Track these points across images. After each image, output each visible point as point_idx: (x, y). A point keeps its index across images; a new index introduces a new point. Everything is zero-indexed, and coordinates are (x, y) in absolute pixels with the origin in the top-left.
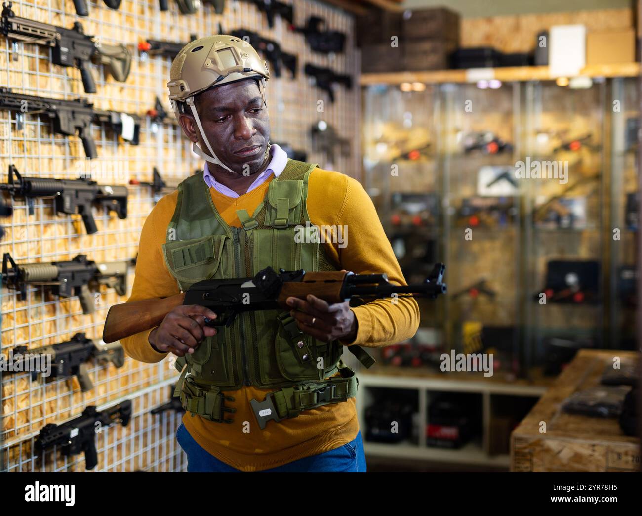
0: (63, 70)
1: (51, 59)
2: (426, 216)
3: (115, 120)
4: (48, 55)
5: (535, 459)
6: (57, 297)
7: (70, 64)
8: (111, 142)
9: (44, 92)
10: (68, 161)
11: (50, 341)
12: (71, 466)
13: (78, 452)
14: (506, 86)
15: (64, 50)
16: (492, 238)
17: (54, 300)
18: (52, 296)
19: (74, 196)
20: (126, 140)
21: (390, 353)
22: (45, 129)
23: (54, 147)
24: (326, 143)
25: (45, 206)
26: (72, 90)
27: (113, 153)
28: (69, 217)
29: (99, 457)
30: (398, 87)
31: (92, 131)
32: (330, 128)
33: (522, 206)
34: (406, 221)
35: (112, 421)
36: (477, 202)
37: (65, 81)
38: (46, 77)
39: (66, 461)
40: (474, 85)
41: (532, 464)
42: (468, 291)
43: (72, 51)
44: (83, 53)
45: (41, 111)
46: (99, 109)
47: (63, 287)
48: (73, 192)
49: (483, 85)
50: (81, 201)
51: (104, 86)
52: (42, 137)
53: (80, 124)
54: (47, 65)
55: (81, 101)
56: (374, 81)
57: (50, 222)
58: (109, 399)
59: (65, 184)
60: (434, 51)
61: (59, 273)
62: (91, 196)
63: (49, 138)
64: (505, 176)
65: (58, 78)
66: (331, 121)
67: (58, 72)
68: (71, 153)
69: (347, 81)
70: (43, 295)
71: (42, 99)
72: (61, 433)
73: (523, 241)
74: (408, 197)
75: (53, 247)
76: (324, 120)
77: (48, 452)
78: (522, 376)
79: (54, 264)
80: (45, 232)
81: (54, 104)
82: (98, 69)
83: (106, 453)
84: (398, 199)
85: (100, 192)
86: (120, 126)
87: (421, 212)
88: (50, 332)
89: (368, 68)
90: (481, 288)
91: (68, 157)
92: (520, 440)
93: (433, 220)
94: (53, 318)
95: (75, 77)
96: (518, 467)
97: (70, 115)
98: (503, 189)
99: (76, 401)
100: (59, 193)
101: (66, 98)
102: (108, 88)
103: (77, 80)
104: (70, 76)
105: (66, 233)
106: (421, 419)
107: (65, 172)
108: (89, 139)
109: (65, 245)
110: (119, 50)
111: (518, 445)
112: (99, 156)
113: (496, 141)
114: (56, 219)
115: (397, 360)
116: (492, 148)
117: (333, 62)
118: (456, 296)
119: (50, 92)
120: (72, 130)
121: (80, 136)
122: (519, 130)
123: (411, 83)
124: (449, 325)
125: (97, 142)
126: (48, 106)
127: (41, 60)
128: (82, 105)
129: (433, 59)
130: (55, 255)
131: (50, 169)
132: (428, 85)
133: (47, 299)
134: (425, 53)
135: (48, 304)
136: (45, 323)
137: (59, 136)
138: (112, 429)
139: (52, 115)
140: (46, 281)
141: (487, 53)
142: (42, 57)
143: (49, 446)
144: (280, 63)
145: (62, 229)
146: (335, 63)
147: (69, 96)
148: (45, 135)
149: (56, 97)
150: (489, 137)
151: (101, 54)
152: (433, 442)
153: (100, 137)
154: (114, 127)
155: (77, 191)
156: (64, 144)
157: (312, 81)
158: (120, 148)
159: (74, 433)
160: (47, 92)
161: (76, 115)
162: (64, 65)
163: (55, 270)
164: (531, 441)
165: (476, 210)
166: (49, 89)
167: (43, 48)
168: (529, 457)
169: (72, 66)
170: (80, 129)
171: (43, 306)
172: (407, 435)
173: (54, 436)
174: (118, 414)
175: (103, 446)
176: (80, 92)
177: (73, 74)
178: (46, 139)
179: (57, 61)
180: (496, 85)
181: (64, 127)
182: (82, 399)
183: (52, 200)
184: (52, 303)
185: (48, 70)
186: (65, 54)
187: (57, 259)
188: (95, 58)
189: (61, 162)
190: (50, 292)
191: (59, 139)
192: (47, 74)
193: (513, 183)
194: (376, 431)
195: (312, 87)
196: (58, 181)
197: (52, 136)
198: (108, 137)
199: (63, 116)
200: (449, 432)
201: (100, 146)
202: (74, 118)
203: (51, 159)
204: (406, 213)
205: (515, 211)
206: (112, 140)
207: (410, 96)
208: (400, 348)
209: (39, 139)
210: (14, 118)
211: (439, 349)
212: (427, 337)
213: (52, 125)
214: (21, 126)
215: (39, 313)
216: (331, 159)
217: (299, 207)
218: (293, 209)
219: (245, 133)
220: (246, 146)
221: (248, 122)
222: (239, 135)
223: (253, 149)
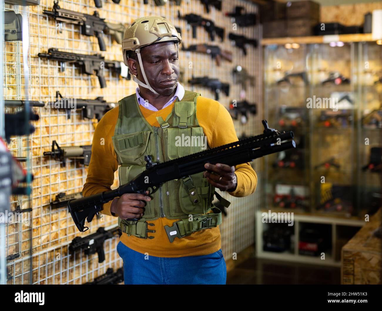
0: (88, 38)
1: (81, 32)
2: (299, 120)
3: (117, 66)
4: (79, 30)
5: (356, 264)
6: (83, 165)
7: (91, 34)
8: (115, 78)
9: (77, 50)
10: (90, 89)
11: (79, 190)
12: (90, 261)
13: (94, 253)
14: (347, 45)
15: (88, 27)
16: (339, 134)
17: (81, 167)
18: (81, 165)
19: (93, 109)
20: (123, 77)
21: (278, 200)
22: (77, 71)
23: (82, 81)
24: (241, 78)
25: (77, 114)
26: (93, 49)
27: (116, 84)
28: (90, 120)
29: (106, 257)
30: (283, 46)
31: (104, 73)
32: (244, 70)
33: (355, 115)
34: (288, 123)
35: (114, 236)
36: (329, 113)
37: (89, 44)
38: (78, 42)
39: (87, 258)
40: (328, 45)
41: (354, 266)
42: (323, 164)
43: (93, 28)
44: (99, 28)
45: (75, 61)
46: (108, 60)
47: (86, 160)
48: (93, 107)
49: (333, 45)
50: (97, 111)
51: (112, 47)
52: (76, 75)
53: (97, 68)
54: (79, 35)
55: (98, 55)
56: (270, 43)
57: (79, 123)
58: (112, 223)
59: (88, 102)
60: (304, 25)
61: (84, 152)
62: (103, 109)
63: (79, 76)
64: (346, 98)
65: (85, 43)
66: (244, 66)
67: (85, 39)
68: (92, 85)
69: (254, 43)
70: (75, 164)
71: (76, 55)
72: (84, 242)
73: (356, 135)
74: (289, 110)
75: (81, 138)
76: (240, 65)
77: (77, 252)
78: (356, 214)
79: (81, 147)
80: (77, 129)
81: (82, 57)
82: (108, 37)
83: (111, 254)
84: (283, 111)
85: (108, 106)
86: (119, 69)
87: (296, 118)
88: (79, 185)
89: (266, 35)
90: (332, 163)
91: (90, 87)
92: (347, 252)
93: (303, 123)
94: (80, 177)
95: (95, 42)
96: (346, 268)
97: (91, 63)
98: (345, 105)
99: (94, 224)
100: (84, 107)
101: (89, 54)
102: (114, 48)
103: (96, 43)
104: (92, 41)
105: (89, 129)
106: (296, 239)
107: (88, 95)
108: (102, 77)
109: (88, 136)
110: (119, 27)
111: (346, 255)
112: (108, 86)
113: (340, 77)
114: (83, 121)
115: (282, 204)
116: (338, 81)
117: (246, 32)
118: (316, 168)
119: (80, 51)
120: (93, 72)
121: (97, 75)
122: (354, 70)
123: (291, 44)
124: (312, 185)
125: (106, 78)
126: (78, 58)
127: (76, 33)
128: (98, 57)
129: (303, 30)
130: (82, 142)
131: (80, 93)
132: (301, 45)
133: (78, 167)
134: (299, 26)
135: (78, 169)
136: (76, 180)
137: (85, 75)
138: (114, 240)
139: (81, 63)
140: (76, 156)
141: (335, 26)
142: (76, 30)
143: (77, 249)
144: (214, 33)
145: (86, 127)
146: (248, 33)
147: (91, 52)
148: (77, 74)
149: (84, 53)
150: (336, 75)
151: (109, 29)
152: (303, 252)
153: (109, 75)
154: (116, 70)
155: (95, 106)
156: (88, 80)
157: (233, 43)
158: (120, 82)
159: (92, 242)
160: (79, 50)
161: (95, 64)
162: (88, 35)
163: (81, 150)
164: (353, 253)
165: (329, 117)
166: (79, 49)
167: (77, 26)
168: (352, 262)
169: (92, 36)
170: (97, 71)
171: (75, 170)
172: (287, 247)
173: (80, 244)
174: (118, 232)
175: (109, 250)
176: (97, 50)
177: (93, 40)
178: (78, 77)
179: (84, 33)
180: (341, 44)
181: (87, 69)
182: (97, 223)
183: (81, 111)
184: (80, 169)
185: (79, 38)
186: (88, 29)
187: (83, 144)
188: (106, 32)
189: (86, 89)
190: (79, 163)
191: (85, 77)
192: (79, 40)
193: (350, 101)
194: (269, 245)
195: (233, 46)
196: (84, 100)
197: (81, 75)
198: (113, 75)
199: (87, 64)
200: (312, 246)
201: (109, 81)
202: (93, 65)
203: (80, 88)
204: (288, 119)
205: (351, 118)
206: (116, 77)
207: (291, 51)
208: (284, 198)
209: (74, 77)
210: (59, 65)
211: (307, 198)
212: (300, 191)
213: (81, 69)
214: (63, 70)
215: (73, 174)
216: (244, 87)
217: (192, 117)
218: (189, 117)
219: (168, 72)
220: (168, 79)
221: (170, 65)
222: (165, 72)
223: (171, 81)
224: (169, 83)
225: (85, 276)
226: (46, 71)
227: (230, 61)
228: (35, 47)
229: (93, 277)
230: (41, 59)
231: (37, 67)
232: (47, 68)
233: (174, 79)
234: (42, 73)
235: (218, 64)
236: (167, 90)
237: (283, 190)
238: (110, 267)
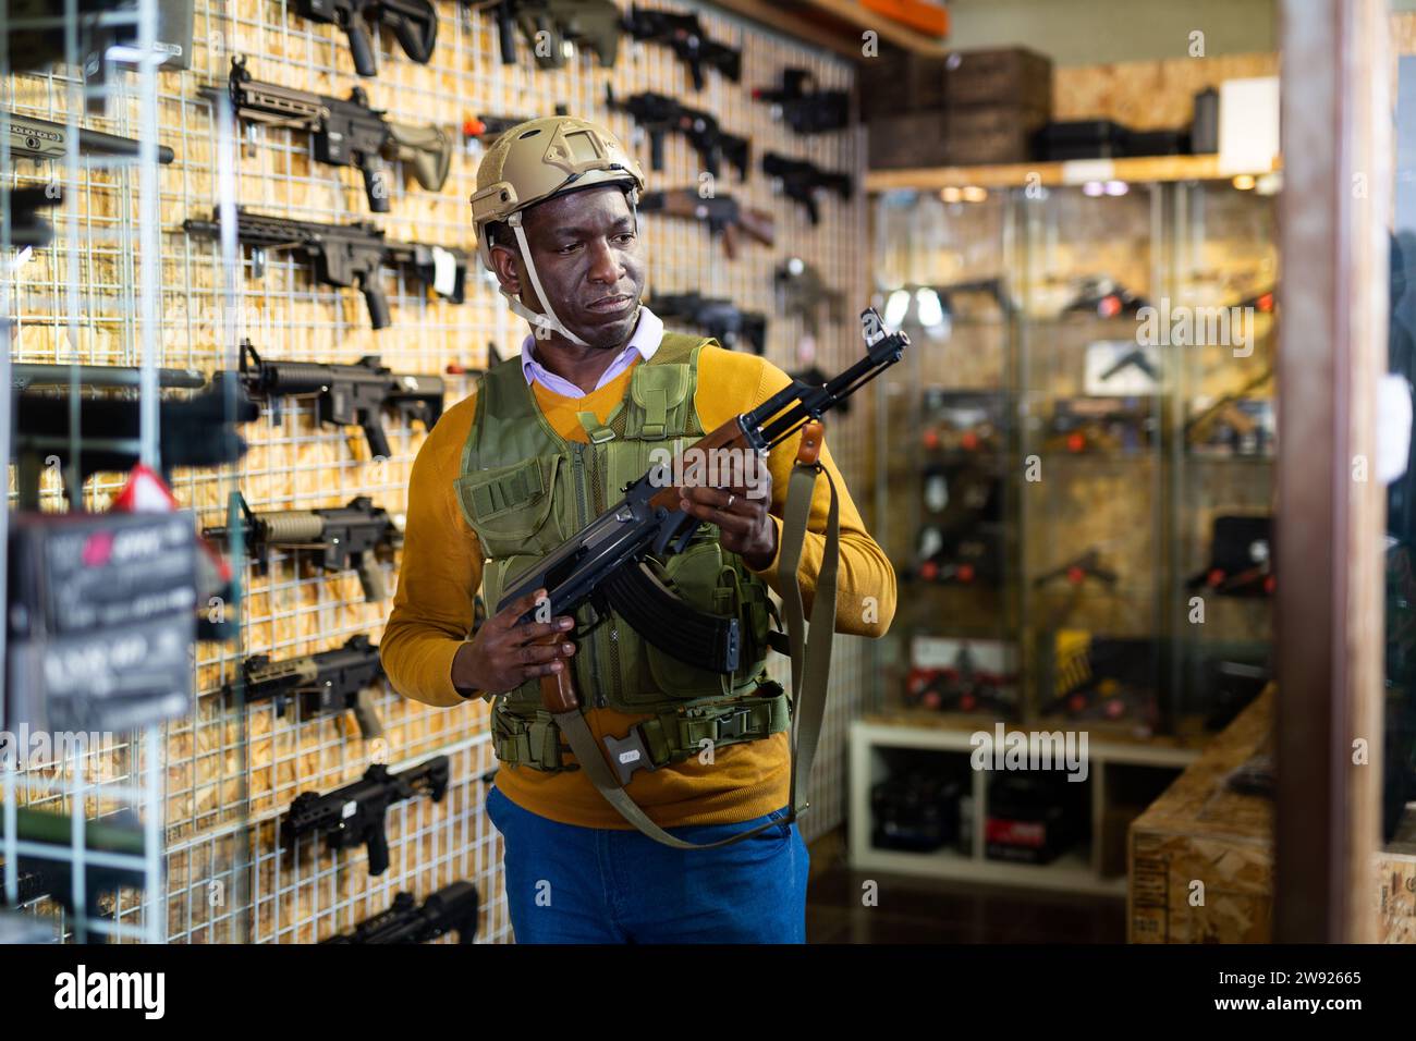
0: (333, 172)
1: (312, 152)
2: (986, 432)
3: (422, 259)
4: (306, 145)
5: (1173, 873)
6: (320, 571)
7: (346, 161)
8: (414, 298)
9: (299, 210)
10: (340, 332)
11: (308, 648)
12: (344, 869)
13: (355, 844)
14: (1138, 191)
15: (335, 136)
16: (1113, 476)
17: (314, 576)
18: (313, 570)
19: (351, 394)
20: (441, 295)
21: (918, 685)
22: (301, 277)
23: (317, 307)
24: (802, 299)
25: (301, 410)
26: (348, 207)
27: (418, 318)
28: (341, 429)
29: (392, 856)
30: (936, 194)
31: (382, 279)
32: (810, 270)
33: (1166, 416)
34: (949, 441)
35: (414, 792)
36: (1082, 407)
37: (336, 192)
38: (305, 184)
39: (334, 859)
40: (1078, 189)
41: (1167, 880)
42: (1065, 571)
43: (348, 138)
44: (367, 142)
45: (296, 245)
46: (395, 241)
47: (332, 554)
48: (349, 387)
49: (1094, 190)
50: (362, 403)
51: (404, 199)
52: (296, 290)
53: (362, 266)
54: (306, 163)
55: (364, 226)
56: (892, 185)
57: (309, 438)
58: (409, 753)
59: (335, 371)
60: (1002, 128)
61: (325, 529)
62: (380, 394)
63: (308, 291)
64: (1136, 359)
65: (324, 187)
66: (811, 259)
67: (325, 176)
68: (345, 319)
69: (842, 185)
70: (297, 566)
71: (297, 224)
72: (326, 810)
73: (1168, 480)
74: (953, 399)
75: (314, 484)
76: (799, 257)
77: (304, 842)
78: (1164, 729)
79: (315, 512)
80: (300, 456)
81: (318, 231)
82: (394, 170)
83: (404, 848)
84: (935, 401)
85: (396, 387)
86: (430, 270)
87: (978, 425)
88: (308, 633)
89: (881, 161)
90: (1091, 567)
91: (340, 324)
92: (1145, 837)
93: (1000, 441)
94: (313, 608)
95: (353, 184)
96: (1142, 887)
97: (344, 251)
98: (1132, 383)
99: (352, 756)
100: (325, 389)
101: (338, 221)
102: (411, 202)
103: (357, 189)
104: (345, 182)
105: (337, 458)
106: (976, 808)
107: (334, 351)
108: (377, 292)
109: (335, 479)
110: (430, 136)
111: (1142, 848)
112: (395, 324)
113: (1117, 293)
114: (319, 433)
115: (932, 699)
116: (1109, 307)
117: (815, 150)
118: (1040, 582)
119: (311, 211)
120: (347, 277)
121: (361, 288)
122: (1160, 270)
123: (961, 188)
124: (1028, 636)
125: (390, 299)
126: (306, 236)
127: (296, 156)
128: (364, 232)
129: (1000, 142)
130: (317, 497)
131: (310, 346)
132: (990, 191)
133: (304, 575)
134: (986, 132)
135: (304, 582)
136: (299, 617)
137: (326, 287)
138: (414, 806)
139: (313, 251)
140: (302, 541)
141: (1103, 131)
142: (298, 149)
143: (306, 831)
144: (718, 154)
145: (330, 452)
146: (823, 152)
147: (343, 217)
148: (302, 286)
149: (321, 218)
150: (1105, 287)
151: (398, 142)
152: (998, 850)
153: (396, 289)
154: (420, 271)
155: (356, 385)
156: (333, 302)
157: (777, 184)
158: (431, 309)
159: (349, 809)
160: (305, 211)
161: (356, 252)
162: (335, 164)
163: (317, 523)
164: (1166, 840)
165: (1082, 421)
166: (307, 205)
167: (299, 135)
168: (1162, 868)
169: (348, 165)
170: (361, 276)
171: (297, 586)
172: (950, 837)
173: (316, 814)
174: (425, 781)
175: (398, 837)
176: (362, 211)
177: (349, 179)
178: (302, 294)
179: (323, 157)
180: (1118, 189)
181: (334, 272)
182: (363, 752)
183: (312, 400)
184: (312, 581)
185: (307, 172)
186: (335, 143)
187: (321, 504)
188: (387, 151)
189: (328, 333)
190: (309, 563)
191: (326, 293)
192: (306, 179)
193: (1147, 369)
194: (892, 829)
195: (776, 196)
196: (324, 366)
197: (313, 288)
198: (410, 289)
199: (332, 254)
200: (1030, 832)
201: (396, 306)
202: (351, 255)
203: (311, 329)
204: (949, 426)
205: (1153, 424)
206: (417, 295)
207: (958, 211)
208: (938, 678)
209: (292, 294)
210: (248, 257)
211: (1010, 679)
212: (988, 657)
213: (314, 269)
214: (260, 272)
215: (289, 599)
216: (811, 327)
217: (683, 406)
218: (673, 409)
219: (607, 273)
220: (609, 294)
221: (613, 255)
222: (598, 275)
223: (619, 301)
224: (612, 307)
225: (326, 917)
226: (206, 275)
227: (767, 243)
228: (174, 200)
229: (351, 919)
230: (192, 239)
231: (179, 264)
232: (209, 266)
233: (628, 294)
234: (194, 280)
235: (730, 253)
236: (608, 328)
237: (934, 654)
238: (404, 888)
